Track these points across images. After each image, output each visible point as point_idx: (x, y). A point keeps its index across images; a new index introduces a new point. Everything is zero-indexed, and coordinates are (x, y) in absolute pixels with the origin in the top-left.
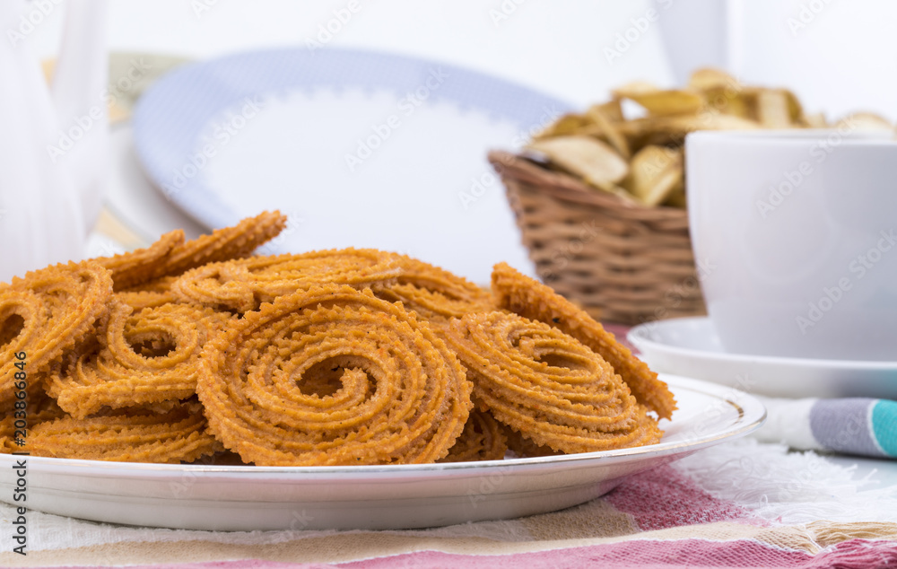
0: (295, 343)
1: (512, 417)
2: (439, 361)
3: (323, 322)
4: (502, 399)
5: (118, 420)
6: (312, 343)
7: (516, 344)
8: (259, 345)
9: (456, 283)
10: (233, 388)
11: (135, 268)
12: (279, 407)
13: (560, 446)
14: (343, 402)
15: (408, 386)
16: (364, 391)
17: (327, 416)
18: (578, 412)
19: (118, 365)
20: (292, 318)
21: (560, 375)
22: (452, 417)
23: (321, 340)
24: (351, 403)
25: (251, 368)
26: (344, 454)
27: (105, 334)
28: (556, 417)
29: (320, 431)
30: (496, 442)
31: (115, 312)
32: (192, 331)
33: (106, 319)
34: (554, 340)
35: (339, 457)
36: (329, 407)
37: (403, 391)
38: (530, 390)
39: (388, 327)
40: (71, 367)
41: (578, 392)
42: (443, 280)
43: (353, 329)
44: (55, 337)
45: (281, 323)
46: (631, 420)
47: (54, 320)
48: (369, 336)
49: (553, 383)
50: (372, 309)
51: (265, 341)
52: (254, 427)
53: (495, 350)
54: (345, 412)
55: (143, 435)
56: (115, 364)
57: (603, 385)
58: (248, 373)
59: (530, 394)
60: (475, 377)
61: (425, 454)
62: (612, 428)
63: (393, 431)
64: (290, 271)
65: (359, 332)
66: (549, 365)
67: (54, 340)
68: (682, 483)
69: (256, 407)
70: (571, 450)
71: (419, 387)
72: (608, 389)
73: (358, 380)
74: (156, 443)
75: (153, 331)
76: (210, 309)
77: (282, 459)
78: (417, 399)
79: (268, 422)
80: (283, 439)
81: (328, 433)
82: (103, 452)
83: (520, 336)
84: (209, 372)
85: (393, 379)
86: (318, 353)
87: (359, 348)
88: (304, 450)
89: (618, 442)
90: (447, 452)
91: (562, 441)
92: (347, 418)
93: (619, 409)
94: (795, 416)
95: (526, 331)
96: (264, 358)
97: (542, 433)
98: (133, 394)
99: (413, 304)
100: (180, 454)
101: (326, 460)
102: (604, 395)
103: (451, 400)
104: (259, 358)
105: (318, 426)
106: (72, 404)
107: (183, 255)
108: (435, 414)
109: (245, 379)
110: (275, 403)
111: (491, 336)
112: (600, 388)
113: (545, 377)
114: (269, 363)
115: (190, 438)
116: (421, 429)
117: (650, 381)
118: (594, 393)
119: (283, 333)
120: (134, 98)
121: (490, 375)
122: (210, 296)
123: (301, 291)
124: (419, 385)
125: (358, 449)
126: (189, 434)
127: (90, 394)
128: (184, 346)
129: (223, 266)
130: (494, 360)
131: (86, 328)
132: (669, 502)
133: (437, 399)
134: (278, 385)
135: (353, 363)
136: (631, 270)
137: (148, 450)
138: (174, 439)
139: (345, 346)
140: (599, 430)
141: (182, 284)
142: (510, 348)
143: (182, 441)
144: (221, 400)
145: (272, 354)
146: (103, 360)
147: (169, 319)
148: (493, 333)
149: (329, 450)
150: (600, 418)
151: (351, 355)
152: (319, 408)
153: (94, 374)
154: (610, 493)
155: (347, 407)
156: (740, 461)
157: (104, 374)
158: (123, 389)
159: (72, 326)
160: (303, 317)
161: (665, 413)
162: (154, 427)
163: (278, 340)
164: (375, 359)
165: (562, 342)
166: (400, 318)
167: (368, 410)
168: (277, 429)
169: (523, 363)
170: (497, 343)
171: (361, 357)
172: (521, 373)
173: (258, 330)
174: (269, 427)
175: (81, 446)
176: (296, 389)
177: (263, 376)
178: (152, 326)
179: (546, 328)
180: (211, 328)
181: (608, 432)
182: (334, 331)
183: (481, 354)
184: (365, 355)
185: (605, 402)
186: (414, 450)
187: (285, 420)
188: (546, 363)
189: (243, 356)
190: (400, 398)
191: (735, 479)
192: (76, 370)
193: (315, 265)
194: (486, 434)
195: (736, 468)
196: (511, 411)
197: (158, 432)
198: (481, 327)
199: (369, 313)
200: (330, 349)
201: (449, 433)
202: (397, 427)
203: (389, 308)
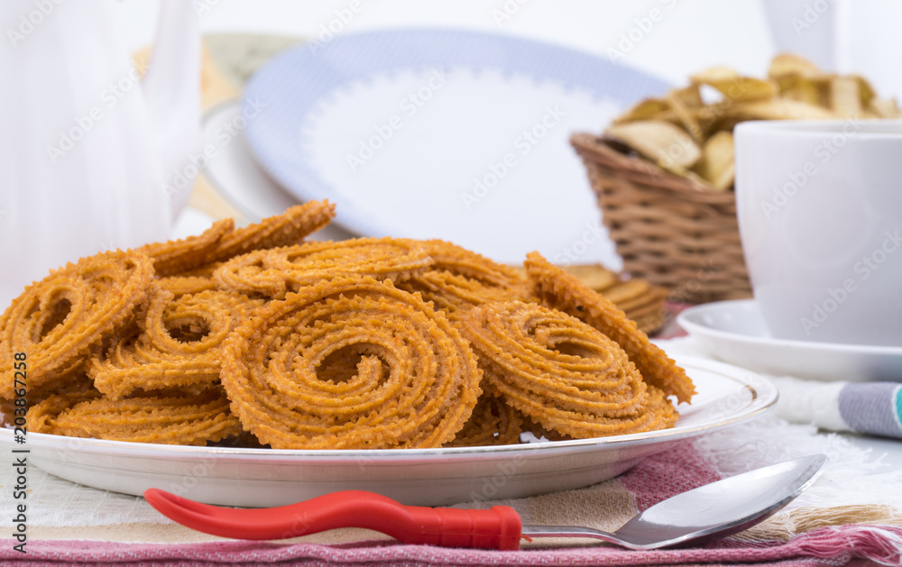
0: (316, 331)
1: (522, 403)
2: (450, 349)
3: (344, 312)
4: (513, 385)
5: (150, 401)
6: (332, 331)
7: (532, 333)
8: (283, 333)
9: (495, 270)
10: (255, 373)
11: (186, 254)
12: (295, 393)
13: (567, 430)
14: (357, 388)
15: (419, 373)
16: (377, 378)
17: (340, 401)
18: (585, 399)
19: (154, 349)
20: (315, 307)
21: (571, 363)
22: (460, 403)
23: (342, 328)
24: (364, 389)
25: (273, 354)
26: (352, 437)
27: (144, 320)
28: (564, 403)
29: (333, 415)
30: (511, 426)
31: (155, 298)
32: (225, 317)
33: (146, 305)
34: (570, 329)
35: (348, 440)
36: (343, 393)
37: (414, 378)
38: (539, 377)
39: (404, 317)
40: (111, 350)
41: (587, 379)
42: (482, 267)
43: (373, 318)
44: (95, 322)
45: (304, 312)
46: (639, 406)
47: (98, 305)
48: (386, 325)
49: (562, 371)
50: (391, 299)
51: (289, 329)
52: (272, 410)
53: (510, 339)
54: (357, 397)
55: (172, 416)
56: (151, 347)
57: (612, 373)
58: (270, 359)
59: (539, 381)
60: (487, 364)
61: (431, 438)
62: (619, 414)
63: (400, 416)
64: (324, 260)
65: (378, 321)
66: (561, 353)
67: (93, 326)
68: (698, 465)
69: (274, 391)
70: (578, 434)
71: (429, 374)
72: (619, 376)
73: (373, 367)
74: (184, 424)
75: (190, 316)
76: (245, 296)
77: (296, 442)
78: (427, 385)
79: (285, 406)
80: (298, 422)
81: (340, 418)
82: (132, 432)
83: (537, 325)
84: (231, 358)
85: (405, 366)
86: (338, 341)
87: (376, 336)
88: (317, 433)
89: (624, 427)
90: (454, 437)
91: (569, 426)
92: (358, 403)
93: (630, 395)
94: (825, 398)
95: (543, 320)
96: (286, 345)
97: (550, 419)
98: (163, 377)
99: (443, 292)
100: (206, 435)
101: (336, 443)
102: (613, 383)
103: (460, 387)
104: (281, 345)
105: (330, 410)
106: (107, 385)
107: (232, 242)
108: (444, 400)
109: (266, 365)
110: (292, 388)
111: (507, 324)
112: (610, 375)
113: (556, 365)
114: (291, 350)
115: (216, 419)
116: (429, 414)
117: (668, 367)
118: (603, 380)
119: (306, 321)
120: (246, 77)
121: (502, 363)
122: (246, 284)
123: (325, 281)
124: (429, 372)
125: (366, 433)
126: (216, 415)
127: (123, 377)
128: (217, 331)
129: (266, 254)
130: (508, 348)
131: (125, 314)
132: (678, 484)
133: (446, 386)
134: (297, 371)
135: (370, 351)
136: (702, 251)
137: (175, 431)
138: (201, 420)
139: (363, 334)
140: (606, 416)
141: (223, 272)
142: (525, 336)
143: (208, 422)
144: (242, 385)
145: (295, 341)
146: (141, 344)
147: (204, 305)
148: (510, 322)
149: (339, 434)
150: (607, 405)
151: (368, 343)
152: (333, 394)
153: (130, 358)
154: (625, 474)
155: (360, 393)
156: (756, 444)
157: (140, 357)
158: (154, 372)
159: (111, 312)
160: (326, 306)
161: (684, 397)
162: (183, 408)
163: (301, 328)
164: (390, 347)
165: (577, 331)
166: (416, 308)
167: (379, 396)
168: (293, 413)
169: (535, 351)
170: (513, 332)
171: (377, 345)
172: (533, 361)
173: (282, 318)
174: (286, 411)
175: (114, 425)
176: (314, 375)
177: (284, 362)
178: (189, 312)
179: (565, 317)
180: (244, 314)
181: (615, 418)
182: (353, 320)
183: (495, 343)
184: (380, 343)
185: (613, 390)
186: (421, 434)
187: (301, 405)
188: (558, 352)
189: (267, 344)
190: (410, 385)
191: (749, 461)
192: (115, 353)
193: (349, 255)
194: (503, 417)
195: (753, 451)
196: (521, 397)
197: (186, 413)
198: (498, 316)
199: (388, 303)
200: (350, 337)
201: (456, 418)
202: (406, 411)
203: (408, 298)
